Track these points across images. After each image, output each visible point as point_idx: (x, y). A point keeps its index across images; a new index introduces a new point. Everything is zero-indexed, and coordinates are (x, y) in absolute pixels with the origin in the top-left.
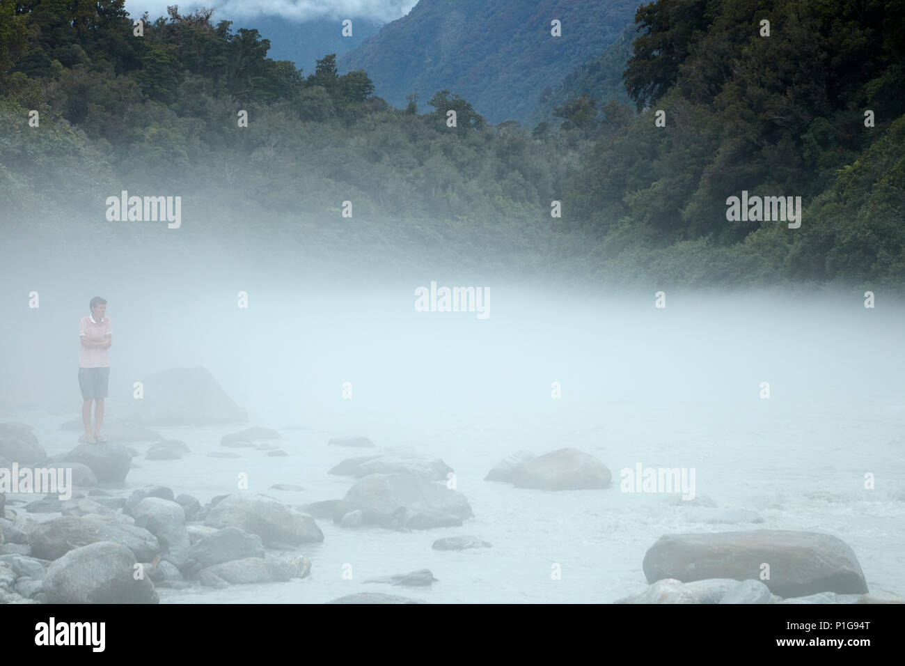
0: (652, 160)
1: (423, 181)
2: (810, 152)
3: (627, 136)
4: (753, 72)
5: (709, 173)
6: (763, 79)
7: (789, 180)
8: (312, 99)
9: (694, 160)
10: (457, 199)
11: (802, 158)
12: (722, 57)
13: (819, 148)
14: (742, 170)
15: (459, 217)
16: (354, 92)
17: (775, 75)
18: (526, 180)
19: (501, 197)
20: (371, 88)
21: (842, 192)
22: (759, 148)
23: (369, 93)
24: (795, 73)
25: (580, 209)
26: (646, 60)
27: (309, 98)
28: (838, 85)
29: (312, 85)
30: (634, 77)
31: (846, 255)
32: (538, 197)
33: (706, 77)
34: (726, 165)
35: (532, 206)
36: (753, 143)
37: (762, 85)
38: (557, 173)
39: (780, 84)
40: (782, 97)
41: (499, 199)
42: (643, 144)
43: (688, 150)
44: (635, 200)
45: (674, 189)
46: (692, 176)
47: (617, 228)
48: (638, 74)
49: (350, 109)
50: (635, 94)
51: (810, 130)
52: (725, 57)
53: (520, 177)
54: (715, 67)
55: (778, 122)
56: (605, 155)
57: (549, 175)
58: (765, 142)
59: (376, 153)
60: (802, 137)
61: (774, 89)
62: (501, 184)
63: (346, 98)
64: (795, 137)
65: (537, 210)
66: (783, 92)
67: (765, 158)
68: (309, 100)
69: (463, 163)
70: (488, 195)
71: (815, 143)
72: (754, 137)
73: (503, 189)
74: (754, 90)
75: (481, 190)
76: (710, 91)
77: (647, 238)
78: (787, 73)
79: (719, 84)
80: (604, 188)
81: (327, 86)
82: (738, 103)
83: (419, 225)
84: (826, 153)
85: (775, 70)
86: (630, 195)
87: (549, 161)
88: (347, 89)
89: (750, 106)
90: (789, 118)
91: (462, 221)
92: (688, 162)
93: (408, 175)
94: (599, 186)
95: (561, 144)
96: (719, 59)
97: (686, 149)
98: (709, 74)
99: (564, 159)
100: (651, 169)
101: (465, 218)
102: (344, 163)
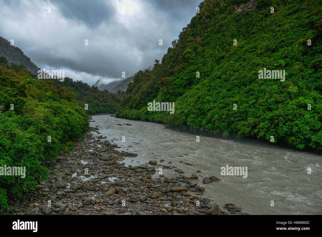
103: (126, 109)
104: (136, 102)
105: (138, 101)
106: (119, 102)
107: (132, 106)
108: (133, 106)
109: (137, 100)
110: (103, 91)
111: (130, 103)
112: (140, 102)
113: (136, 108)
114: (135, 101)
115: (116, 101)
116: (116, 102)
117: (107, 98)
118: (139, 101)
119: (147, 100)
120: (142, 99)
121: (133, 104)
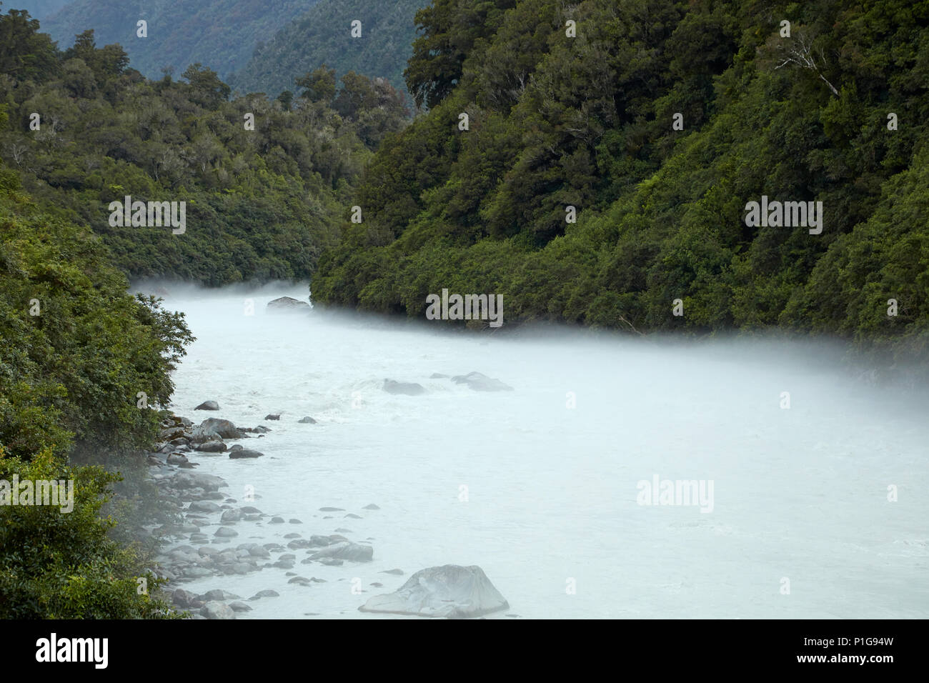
0: (439, 156)
1: (195, 157)
2: (604, 162)
3: (415, 134)
4: (548, 87)
5: (511, 179)
6: (558, 93)
7: (586, 187)
8: (75, 73)
9: (489, 163)
10: (226, 173)
11: (596, 167)
12: (507, 65)
13: (612, 158)
14: (541, 176)
15: (228, 191)
16: (112, 65)
17: (569, 90)
18: (288, 154)
19: (265, 171)
20: (126, 60)
21: (645, 205)
22: (557, 157)
23: (124, 65)
24: (587, 89)
25: (373, 200)
26: (425, 60)
27: (72, 72)
28: (625, 99)
29: (71, 58)
30: (415, 76)
31: (666, 272)
32: (298, 170)
33: (492, 83)
34: (526, 171)
35: (294, 179)
36: (551, 152)
37: (557, 99)
38: (314, 146)
39: (573, 98)
40: (579, 112)
41: (264, 173)
42: (431, 141)
43: (484, 154)
44: (433, 197)
45: (472, 189)
46: (488, 178)
47: (416, 222)
48: (418, 73)
49: (111, 83)
50: (415, 90)
51: (603, 141)
52: (510, 65)
53: (282, 152)
54: (502, 74)
55: (574, 134)
56: (394, 151)
57: (308, 149)
58: (563, 152)
59: (147, 129)
60: (596, 148)
61: (568, 103)
62: (265, 158)
63: (104, 70)
64: (590, 148)
65: (298, 182)
66: (578, 106)
67: (562, 166)
68: (73, 75)
69: (227, 139)
70: (253, 169)
71: (608, 153)
72: (552, 147)
73: (266, 162)
74: (549, 104)
75: (247, 165)
76: (497, 96)
77: (447, 234)
78: (580, 88)
79: (505, 90)
80: (395, 182)
81: (87, 60)
82: (535, 115)
83: (193, 199)
84: (618, 163)
85: (569, 85)
86: (427, 193)
87: (307, 136)
88: (105, 62)
89: (545, 117)
90: (584, 130)
91: (231, 194)
92: (484, 165)
93: (181, 152)
94: (391, 180)
95: (310, 115)
96: (505, 67)
97: (482, 152)
98: (496, 81)
99: (321, 134)
100: (439, 164)
101: (234, 191)
102: (122, 142)
103: (416, 245)
104: (509, 177)
105: (533, 168)
106: (325, 173)
107: (474, 209)
108: (489, 211)
109: (525, 158)
110: (176, 78)
111: (453, 183)
112: (550, 175)
113: (509, 226)
114: (501, 163)
115: (302, 167)
116: (301, 183)
117: (218, 147)
118: (544, 161)
119: (616, 153)
120: (568, 143)
121: (485, 191)
